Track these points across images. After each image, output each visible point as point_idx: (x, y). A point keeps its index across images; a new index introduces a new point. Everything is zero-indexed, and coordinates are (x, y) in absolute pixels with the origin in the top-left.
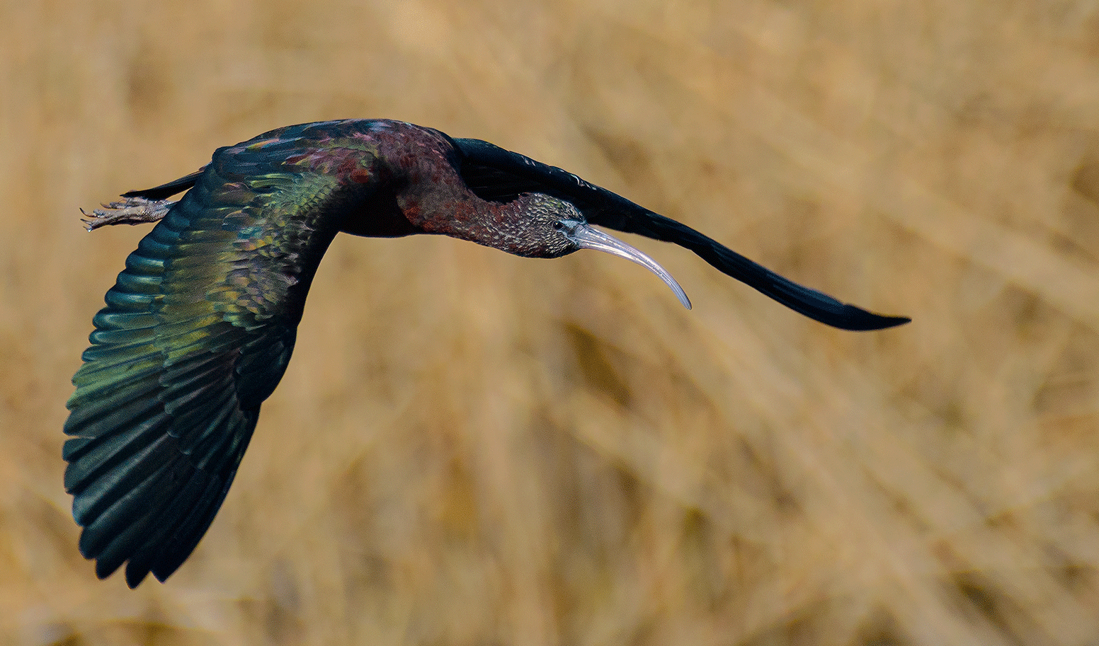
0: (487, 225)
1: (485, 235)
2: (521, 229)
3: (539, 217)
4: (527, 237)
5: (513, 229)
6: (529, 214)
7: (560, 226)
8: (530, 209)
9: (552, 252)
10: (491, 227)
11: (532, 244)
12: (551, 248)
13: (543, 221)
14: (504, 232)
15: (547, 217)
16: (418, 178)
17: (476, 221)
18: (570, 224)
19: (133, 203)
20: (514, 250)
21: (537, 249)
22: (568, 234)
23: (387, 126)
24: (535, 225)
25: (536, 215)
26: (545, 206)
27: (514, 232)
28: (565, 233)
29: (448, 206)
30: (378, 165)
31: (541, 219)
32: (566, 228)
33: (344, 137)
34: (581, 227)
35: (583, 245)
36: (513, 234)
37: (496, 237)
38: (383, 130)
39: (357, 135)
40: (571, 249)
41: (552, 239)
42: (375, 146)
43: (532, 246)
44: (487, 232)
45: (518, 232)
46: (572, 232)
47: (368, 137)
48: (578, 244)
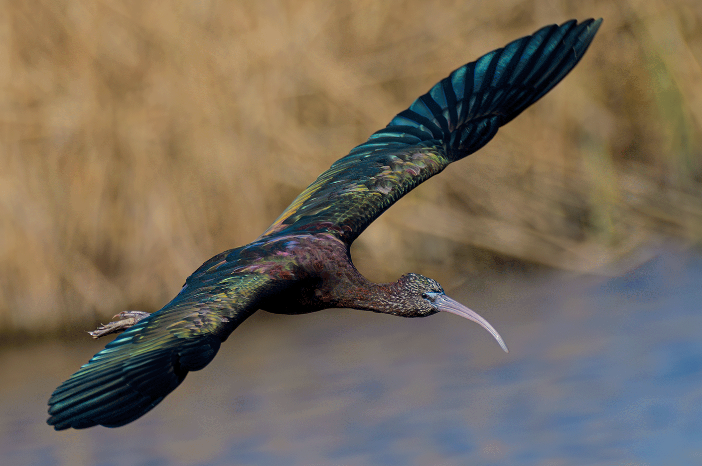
0: (380, 300)
1: (380, 307)
2: (402, 298)
3: (413, 290)
4: (406, 304)
5: (398, 299)
6: (406, 288)
7: (425, 297)
8: (407, 284)
9: (422, 313)
10: (383, 301)
11: (410, 308)
12: (421, 311)
13: (415, 293)
14: (392, 302)
15: (417, 290)
16: (327, 276)
17: (372, 299)
18: (432, 295)
19: (125, 317)
20: (399, 314)
21: (413, 311)
22: (431, 301)
23: (297, 243)
24: (410, 295)
25: (410, 288)
26: (417, 283)
27: (398, 301)
28: (429, 301)
29: (350, 292)
30: (298, 270)
31: (414, 292)
32: (430, 298)
33: (270, 255)
34: (439, 297)
35: (441, 309)
36: (398, 302)
37: (388, 307)
38: (295, 246)
39: (280, 253)
40: (433, 311)
41: (422, 305)
42: (294, 258)
43: (410, 310)
44: (381, 305)
45: (400, 300)
46: (433, 301)
47: (285, 254)
48: (438, 308)
